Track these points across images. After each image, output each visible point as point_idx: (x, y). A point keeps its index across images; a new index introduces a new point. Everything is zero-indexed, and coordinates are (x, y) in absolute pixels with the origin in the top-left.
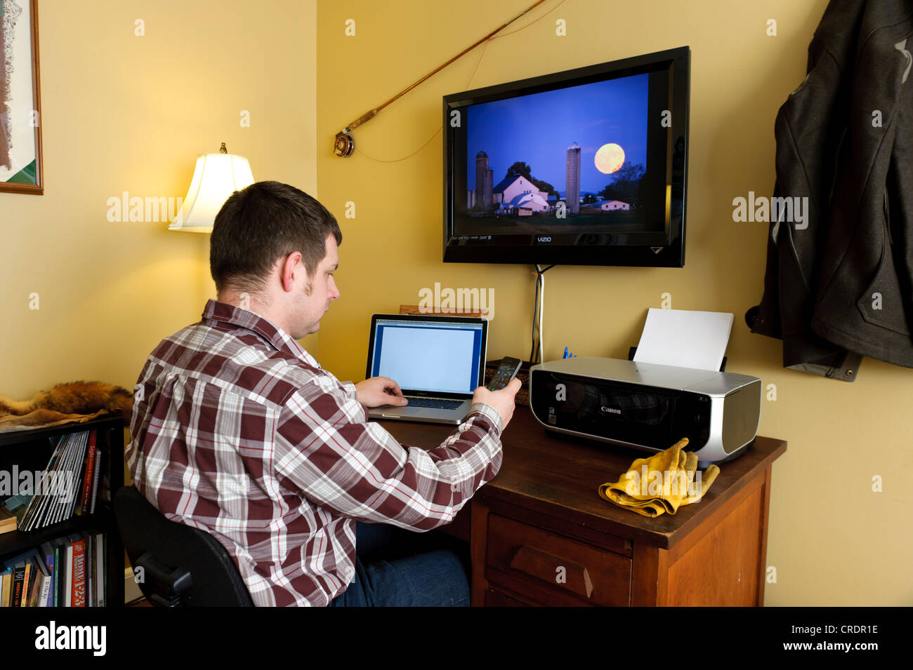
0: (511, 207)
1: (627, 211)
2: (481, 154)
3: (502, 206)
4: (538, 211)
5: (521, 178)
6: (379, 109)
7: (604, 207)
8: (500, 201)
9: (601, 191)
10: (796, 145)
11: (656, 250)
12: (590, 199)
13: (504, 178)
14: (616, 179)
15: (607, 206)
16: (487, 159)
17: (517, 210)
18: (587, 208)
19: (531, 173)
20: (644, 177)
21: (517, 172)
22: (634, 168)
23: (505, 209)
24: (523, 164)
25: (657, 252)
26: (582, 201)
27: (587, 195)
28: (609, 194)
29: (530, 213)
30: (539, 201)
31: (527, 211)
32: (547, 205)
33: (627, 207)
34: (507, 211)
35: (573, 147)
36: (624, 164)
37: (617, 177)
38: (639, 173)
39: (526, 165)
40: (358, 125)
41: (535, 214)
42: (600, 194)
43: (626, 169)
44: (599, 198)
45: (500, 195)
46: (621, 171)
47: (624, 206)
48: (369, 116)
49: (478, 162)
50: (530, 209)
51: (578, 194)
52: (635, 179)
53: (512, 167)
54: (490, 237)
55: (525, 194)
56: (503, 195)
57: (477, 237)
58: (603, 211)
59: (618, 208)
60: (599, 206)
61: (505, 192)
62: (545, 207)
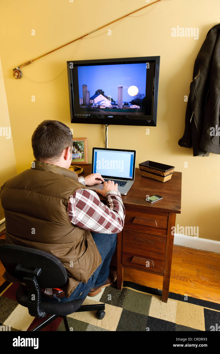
0: (97, 105)
1: (139, 109)
2: (85, 85)
3: (93, 105)
4: (108, 107)
5: (101, 95)
6: (33, 61)
7: (131, 107)
8: (93, 102)
9: (130, 101)
10: (196, 95)
11: (149, 121)
12: (126, 104)
13: (94, 95)
14: (135, 98)
15: (132, 107)
16: (87, 87)
17: (100, 106)
18: (125, 107)
19: (104, 94)
20: (145, 98)
21: (99, 93)
22: (141, 95)
23: (95, 105)
24: (101, 90)
25: (149, 122)
26: (123, 104)
27: (125, 103)
28: (133, 103)
29: (105, 108)
30: (108, 104)
31: (104, 107)
32: (111, 105)
33: (139, 107)
34: (96, 106)
35: (120, 86)
36: (138, 93)
37: (136, 97)
38: (143, 97)
39: (103, 91)
40: (23, 66)
41: (107, 108)
42: (130, 102)
43: (139, 95)
44: (130, 104)
45: (93, 101)
46: (137, 96)
47: (138, 107)
48: (29, 63)
49: (83, 88)
50: (105, 106)
51: (122, 102)
52: (142, 99)
53: (97, 91)
54: (90, 115)
55: (102, 101)
56: (94, 101)
57: (85, 115)
58: (131, 108)
59: (136, 107)
60: (129, 106)
61: (95, 100)
62: (110, 106)
